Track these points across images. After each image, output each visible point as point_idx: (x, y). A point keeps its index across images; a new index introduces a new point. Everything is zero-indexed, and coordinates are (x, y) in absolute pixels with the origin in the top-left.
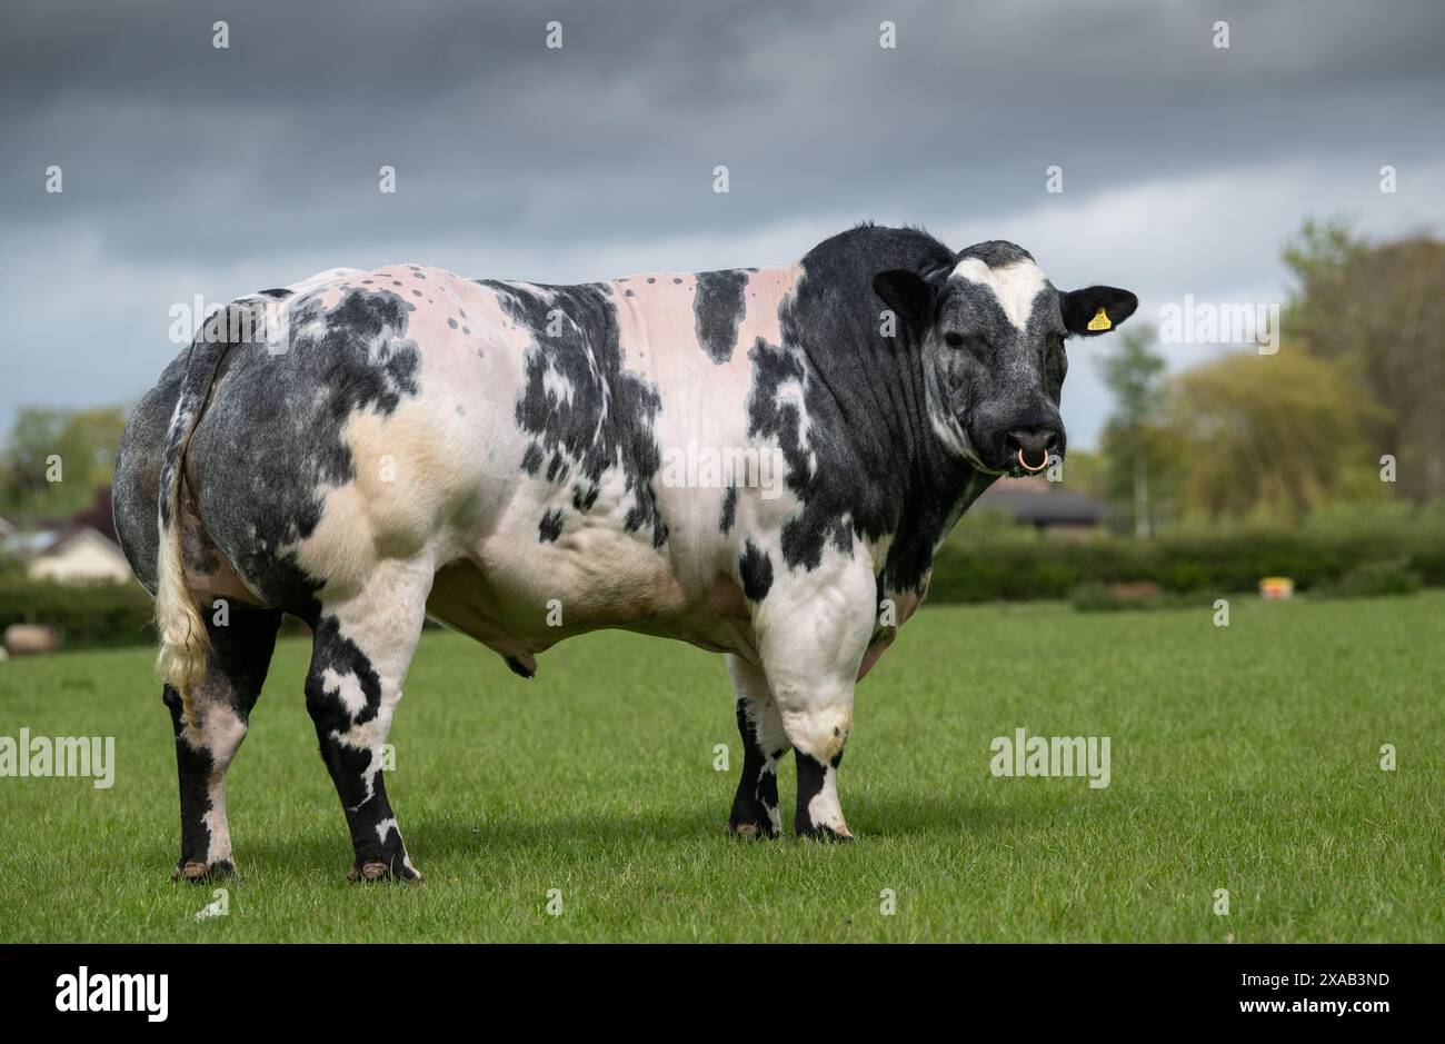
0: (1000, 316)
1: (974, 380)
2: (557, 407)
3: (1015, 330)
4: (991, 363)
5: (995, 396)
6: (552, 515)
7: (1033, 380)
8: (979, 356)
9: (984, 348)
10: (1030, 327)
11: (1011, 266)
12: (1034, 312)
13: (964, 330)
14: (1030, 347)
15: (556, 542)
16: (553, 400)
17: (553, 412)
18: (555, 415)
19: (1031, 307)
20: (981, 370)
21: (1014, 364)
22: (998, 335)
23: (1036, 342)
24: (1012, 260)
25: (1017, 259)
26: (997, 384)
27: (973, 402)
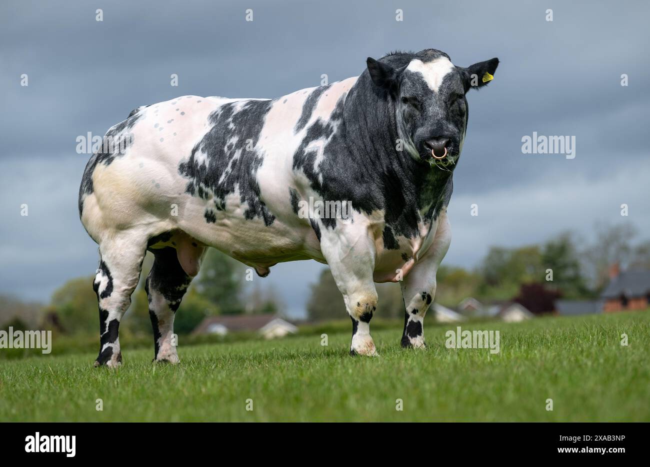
0: (425, 86)
1: (414, 118)
2: (199, 167)
3: (432, 92)
4: (420, 109)
5: (422, 125)
6: (209, 212)
7: (440, 115)
8: (415, 106)
9: (416, 103)
10: (440, 90)
11: (435, 61)
12: (443, 83)
13: (408, 96)
14: (440, 100)
15: (215, 223)
16: (197, 165)
17: (197, 170)
18: (198, 171)
19: (442, 80)
20: (417, 113)
21: (431, 108)
22: (423, 96)
23: (443, 97)
24: (435, 58)
25: (438, 57)
26: (423, 119)
27: (414, 129)
